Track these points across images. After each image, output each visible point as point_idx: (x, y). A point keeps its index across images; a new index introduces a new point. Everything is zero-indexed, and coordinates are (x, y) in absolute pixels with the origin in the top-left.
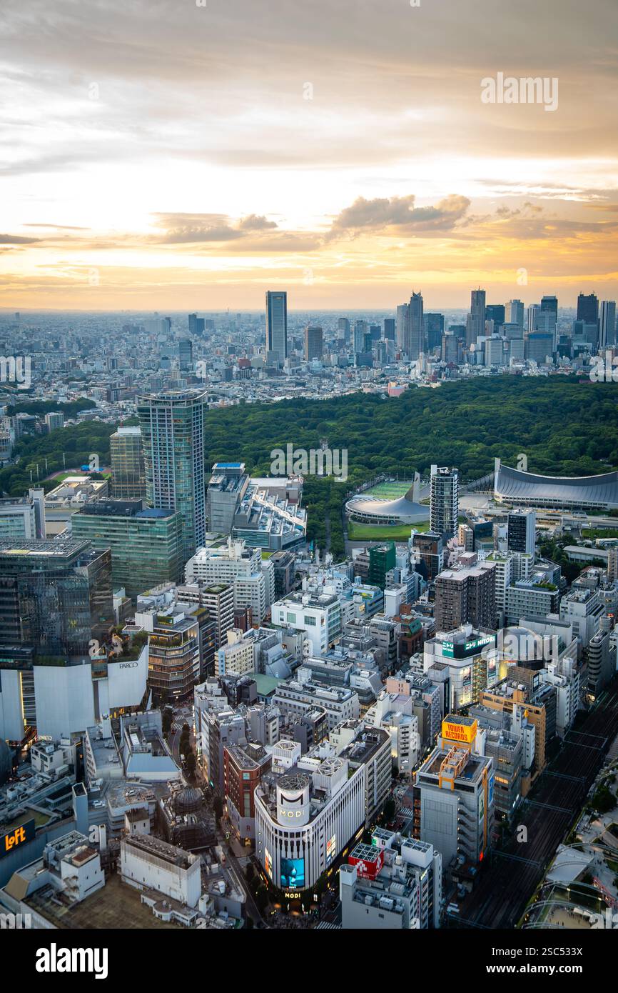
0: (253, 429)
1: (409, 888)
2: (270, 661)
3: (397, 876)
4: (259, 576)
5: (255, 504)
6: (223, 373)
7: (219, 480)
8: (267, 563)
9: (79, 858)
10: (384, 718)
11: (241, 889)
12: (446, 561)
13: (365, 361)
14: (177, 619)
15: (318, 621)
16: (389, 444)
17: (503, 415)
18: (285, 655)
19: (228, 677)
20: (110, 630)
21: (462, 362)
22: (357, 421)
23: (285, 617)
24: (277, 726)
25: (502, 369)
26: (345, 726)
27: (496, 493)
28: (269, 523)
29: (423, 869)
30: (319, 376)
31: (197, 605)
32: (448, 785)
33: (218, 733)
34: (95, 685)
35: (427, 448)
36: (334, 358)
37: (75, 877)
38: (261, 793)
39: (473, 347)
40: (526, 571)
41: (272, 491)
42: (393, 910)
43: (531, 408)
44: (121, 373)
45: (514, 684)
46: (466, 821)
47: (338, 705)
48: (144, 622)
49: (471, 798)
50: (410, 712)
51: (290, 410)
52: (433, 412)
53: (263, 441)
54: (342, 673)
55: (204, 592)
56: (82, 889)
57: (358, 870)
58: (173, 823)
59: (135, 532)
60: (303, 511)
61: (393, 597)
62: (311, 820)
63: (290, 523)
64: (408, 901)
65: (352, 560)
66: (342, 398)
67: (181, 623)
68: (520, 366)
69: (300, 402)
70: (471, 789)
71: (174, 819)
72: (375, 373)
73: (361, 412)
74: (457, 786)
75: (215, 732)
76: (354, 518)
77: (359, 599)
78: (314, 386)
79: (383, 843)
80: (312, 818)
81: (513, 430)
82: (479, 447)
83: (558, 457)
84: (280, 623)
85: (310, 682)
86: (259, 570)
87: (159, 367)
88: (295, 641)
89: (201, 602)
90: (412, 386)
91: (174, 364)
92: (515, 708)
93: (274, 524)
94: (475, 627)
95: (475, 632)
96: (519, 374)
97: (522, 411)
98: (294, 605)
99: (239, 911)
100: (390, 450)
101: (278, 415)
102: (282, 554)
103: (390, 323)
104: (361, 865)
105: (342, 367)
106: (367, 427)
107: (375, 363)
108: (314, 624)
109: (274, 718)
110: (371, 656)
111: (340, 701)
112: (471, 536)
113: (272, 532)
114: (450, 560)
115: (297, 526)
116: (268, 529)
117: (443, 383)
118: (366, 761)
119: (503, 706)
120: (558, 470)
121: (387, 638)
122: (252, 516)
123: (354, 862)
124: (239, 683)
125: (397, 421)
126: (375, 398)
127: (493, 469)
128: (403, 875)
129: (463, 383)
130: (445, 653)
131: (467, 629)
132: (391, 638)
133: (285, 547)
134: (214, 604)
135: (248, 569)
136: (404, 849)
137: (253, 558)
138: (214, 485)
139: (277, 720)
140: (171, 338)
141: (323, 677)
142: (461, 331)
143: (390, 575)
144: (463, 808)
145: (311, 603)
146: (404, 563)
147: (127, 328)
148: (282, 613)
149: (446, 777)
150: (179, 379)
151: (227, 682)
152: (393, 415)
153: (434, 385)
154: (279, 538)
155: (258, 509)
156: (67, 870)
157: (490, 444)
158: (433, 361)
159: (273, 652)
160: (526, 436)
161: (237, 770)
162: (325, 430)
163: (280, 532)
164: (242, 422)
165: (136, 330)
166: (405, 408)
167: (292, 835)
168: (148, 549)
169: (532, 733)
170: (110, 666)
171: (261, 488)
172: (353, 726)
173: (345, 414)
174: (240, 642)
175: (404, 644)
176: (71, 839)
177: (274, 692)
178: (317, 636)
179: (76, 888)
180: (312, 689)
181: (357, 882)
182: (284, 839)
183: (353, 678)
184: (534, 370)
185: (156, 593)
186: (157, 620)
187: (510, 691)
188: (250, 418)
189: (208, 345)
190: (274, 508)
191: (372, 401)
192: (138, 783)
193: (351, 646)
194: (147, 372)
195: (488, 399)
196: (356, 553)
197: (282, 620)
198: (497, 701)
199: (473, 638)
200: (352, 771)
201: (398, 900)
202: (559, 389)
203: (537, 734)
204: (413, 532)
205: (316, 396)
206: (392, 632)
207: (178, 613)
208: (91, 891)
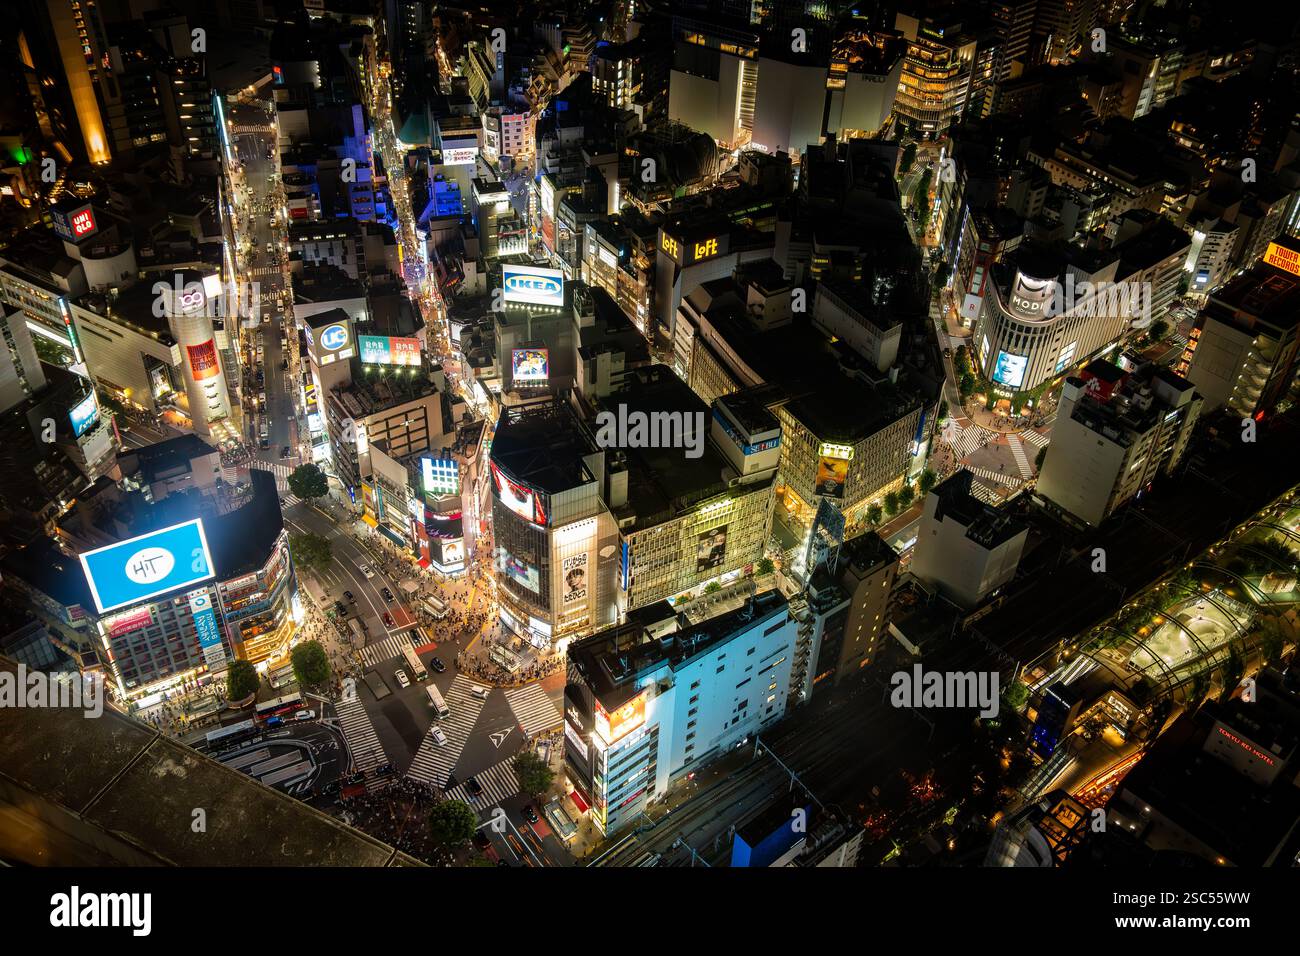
1: (1147, 424)
24: (1043, 196)
29: (1173, 409)
34: (829, 95)
37: (761, 306)
42: (1118, 441)
56: (765, 321)
57: (1089, 387)
62: (1049, 319)
64: (1138, 437)
67: (953, 37)
70: (1276, 336)
79: (1131, 368)
104: (1094, 385)
118: (1145, 267)
128: (1143, 408)
136: (1156, 380)
156: (754, 296)
167: (1021, 329)
179: (760, 317)
181: (1083, 400)
208: (777, 325)
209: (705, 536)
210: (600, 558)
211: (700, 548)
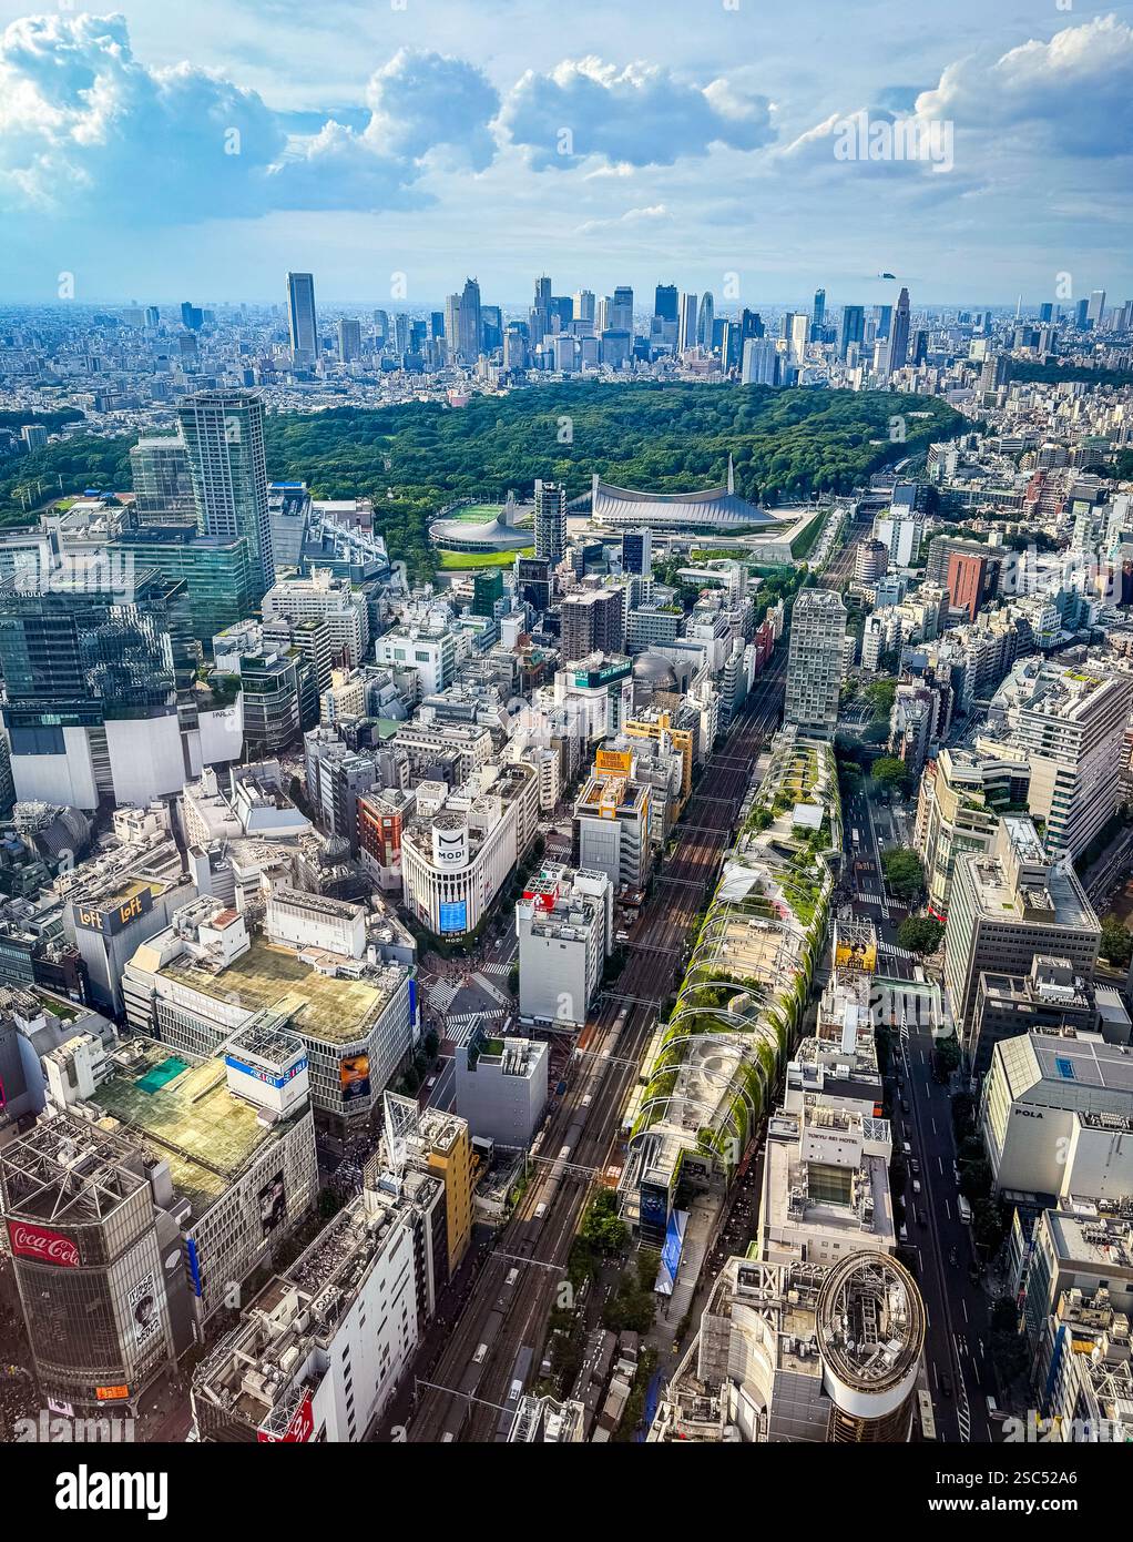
0: (297, 444)
1: (588, 917)
2: (383, 703)
3: (574, 906)
4: (352, 611)
5: (326, 531)
6: (241, 376)
7: (279, 501)
8: (358, 596)
9: (219, 921)
10: (524, 752)
11: (408, 936)
12: (555, 589)
13: (415, 366)
14: (269, 660)
15: (432, 657)
16: (466, 460)
17: (588, 426)
18: (398, 696)
19: (345, 720)
20: (192, 675)
21: (527, 366)
22: (420, 435)
23: (392, 654)
24: (408, 769)
25: (574, 375)
26: (487, 763)
27: (595, 513)
28: (346, 551)
29: (598, 898)
30: (361, 381)
31: (289, 644)
32: (611, 814)
33: (345, 781)
34: (184, 739)
35: (509, 465)
36: (376, 361)
38: (409, 839)
39: (539, 349)
40: (648, 595)
41: (342, 516)
42: (576, 939)
43: (617, 419)
44: (107, 376)
45: (659, 709)
46: (629, 848)
47: (470, 744)
48: (228, 665)
49: (635, 826)
50: (548, 747)
51: (336, 422)
52: (507, 424)
53: (313, 458)
54: (468, 710)
55: (297, 629)
56: (227, 954)
58: (321, 876)
59: (191, 564)
60: (380, 539)
61: (511, 627)
62: (471, 861)
63: (370, 552)
64: (587, 929)
65: (452, 590)
66: (398, 407)
67: (274, 666)
68: (595, 372)
69: (347, 413)
70: (634, 816)
71: (320, 872)
72: (428, 378)
73: (422, 423)
74: (619, 815)
75: (340, 779)
76: (441, 546)
77: (469, 632)
78: (359, 395)
79: (554, 876)
80: (471, 859)
81: (600, 444)
82: (568, 463)
83: (655, 473)
84: (387, 661)
85: (434, 721)
86: (351, 603)
87: (156, 368)
88: (408, 678)
89: (293, 641)
90: (476, 394)
91: (173, 365)
92: (662, 735)
93: (352, 553)
94: (607, 654)
95: (607, 660)
96: (595, 381)
97: (607, 422)
98: (401, 639)
99: (410, 956)
100: (469, 468)
101: (322, 427)
102: (373, 585)
103: (437, 318)
104: (538, 899)
105: (387, 371)
106: (435, 442)
107: (426, 367)
108: (427, 660)
109: (403, 761)
110: (495, 691)
111: (472, 739)
112: (579, 561)
113: (352, 562)
114: (560, 587)
115: (378, 555)
116: (347, 558)
117: (511, 391)
118: (516, 797)
119: (648, 733)
120: (659, 487)
121: (511, 671)
122: (325, 544)
123: (531, 896)
124: (358, 726)
125: (466, 434)
126: (434, 407)
127: (590, 487)
128: (580, 905)
129: (534, 391)
130: (578, 683)
131: (597, 657)
132: (515, 670)
133: (370, 578)
134: (309, 642)
135: (340, 602)
136: (577, 879)
137: (343, 590)
138: (272, 508)
139: (407, 763)
140: (162, 333)
141: (447, 715)
142: (522, 328)
143: (498, 604)
144: (625, 836)
145: (420, 637)
146: (512, 591)
147: (99, 319)
148: (388, 650)
149: (607, 804)
150: (186, 384)
151: (343, 726)
152: (462, 428)
153: (502, 393)
154: (361, 568)
155: (331, 536)
156: (207, 936)
157: (577, 460)
158: (495, 364)
159: (386, 692)
160: (616, 450)
161: (376, 818)
162: (386, 445)
163: (360, 561)
164: (280, 436)
165: (113, 322)
166: (473, 419)
167: (452, 878)
168: (208, 584)
169: (679, 758)
170: (200, 715)
171: (328, 513)
172: (496, 763)
173: (404, 427)
174: (348, 683)
175: (527, 678)
176: (202, 904)
177: (395, 735)
178: (430, 672)
179: (221, 953)
180: (439, 729)
182: (443, 882)
183: (480, 715)
184: (610, 377)
185: (237, 631)
186: (246, 663)
187: (654, 717)
188: (289, 431)
189: (211, 342)
190: (347, 535)
191: (434, 411)
192: (262, 840)
193: (472, 681)
194: (142, 374)
195: (568, 408)
196: (456, 583)
197: (389, 657)
198: (642, 729)
199: (604, 665)
200: (505, 807)
201: (580, 929)
202: (643, 397)
203: (685, 759)
204: (518, 557)
205: (365, 406)
206: (515, 664)
207: (269, 654)
208: (237, 955)
209: (262, 1194)
210: (166, 1272)
211: (263, 1208)
